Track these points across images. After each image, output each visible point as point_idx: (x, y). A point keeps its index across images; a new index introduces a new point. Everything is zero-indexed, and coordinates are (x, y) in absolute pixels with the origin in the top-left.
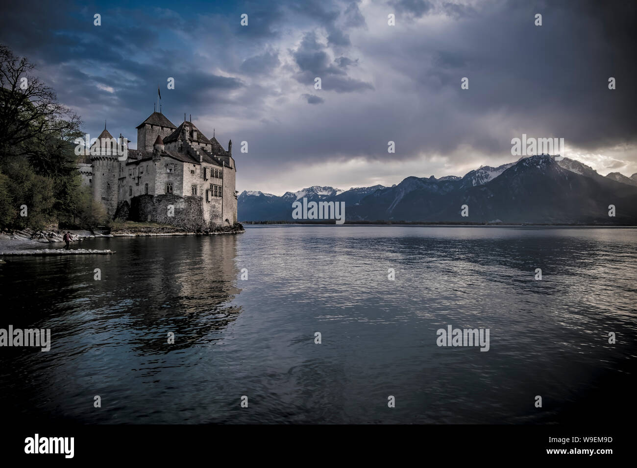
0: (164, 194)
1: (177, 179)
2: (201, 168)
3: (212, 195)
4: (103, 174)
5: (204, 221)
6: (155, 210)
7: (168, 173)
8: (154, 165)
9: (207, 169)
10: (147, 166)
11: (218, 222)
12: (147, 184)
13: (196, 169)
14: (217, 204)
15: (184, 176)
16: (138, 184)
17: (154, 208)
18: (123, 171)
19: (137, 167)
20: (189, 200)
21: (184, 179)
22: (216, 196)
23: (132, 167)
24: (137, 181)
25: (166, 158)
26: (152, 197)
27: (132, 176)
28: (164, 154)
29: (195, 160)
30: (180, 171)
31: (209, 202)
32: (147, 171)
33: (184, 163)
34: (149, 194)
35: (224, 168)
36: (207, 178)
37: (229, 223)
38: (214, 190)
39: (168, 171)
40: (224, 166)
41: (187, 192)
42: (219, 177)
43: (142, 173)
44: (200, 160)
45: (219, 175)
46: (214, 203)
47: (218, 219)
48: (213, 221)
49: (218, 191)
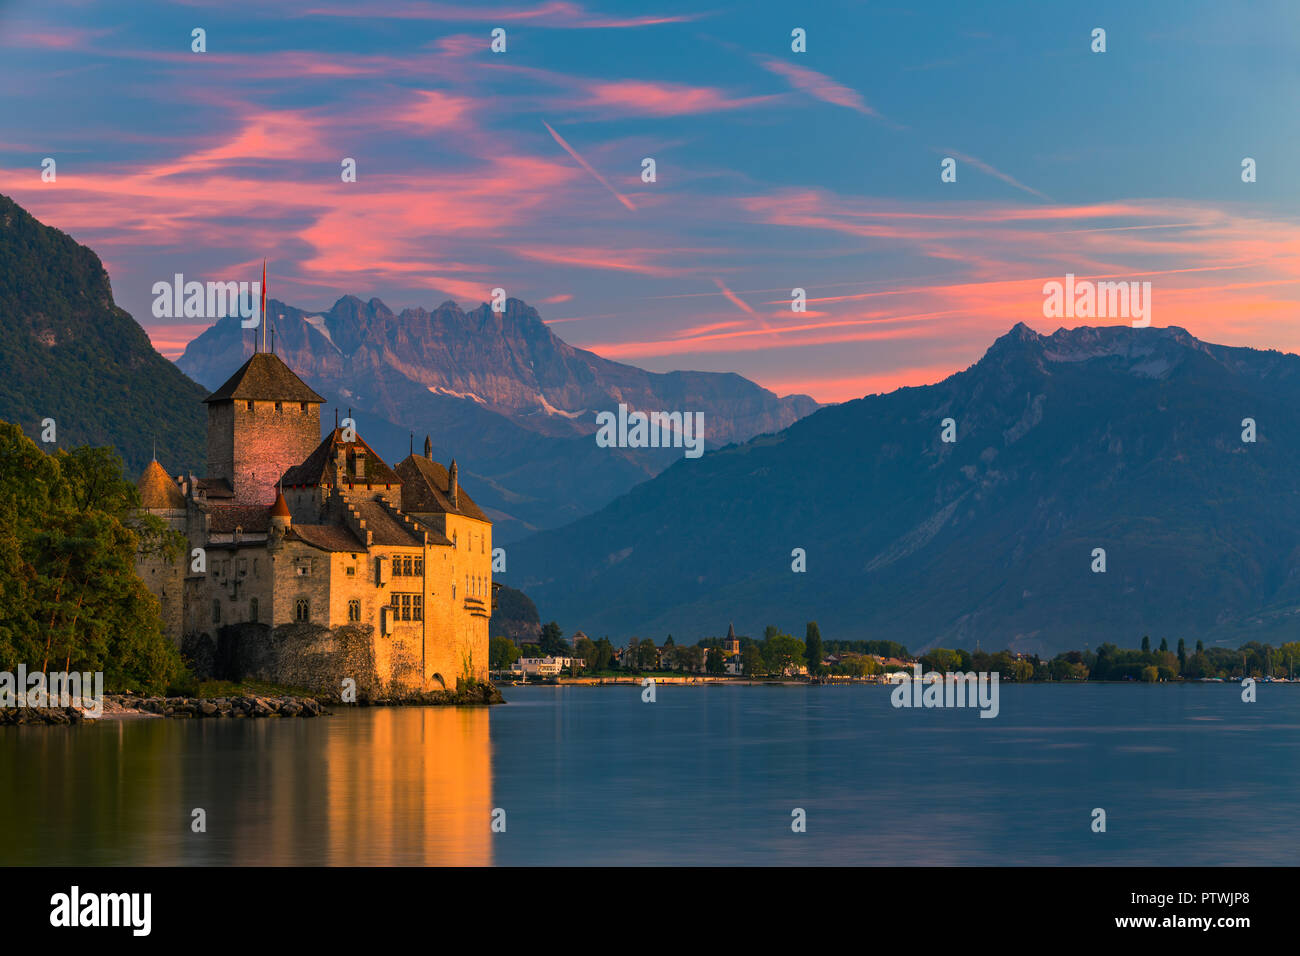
0: (292, 622)
1: (317, 589)
2: (369, 562)
3: (396, 618)
4: (153, 571)
5: (377, 680)
6: (273, 657)
7: (299, 578)
8: (270, 561)
9: (382, 562)
10: (256, 560)
11: (413, 682)
12: (255, 601)
13: (358, 563)
14: (408, 640)
15: (332, 582)
16: (233, 598)
17: (272, 654)
19: (233, 560)
20: (343, 634)
21: (333, 589)
22: (406, 618)
23: (219, 556)
24: (232, 592)
25: (295, 545)
26: (266, 628)
27: (221, 579)
28: (290, 535)
29: (356, 541)
30: (323, 572)
31: (389, 635)
32: (255, 570)
33: (333, 555)
34: (260, 621)
35: (428, 547)
36: (383, 581)
37: (444, 685)
38: (401, 606)
39: (299, 571)
40: (428, 543)
41: (338, 617)
42: (413, 571)
43: (244, 573)
44: (366, 540)
45: (413, 567)
46: (403, 637)
47: (413, 674)
48: (399, 680)
49: (412, 607)
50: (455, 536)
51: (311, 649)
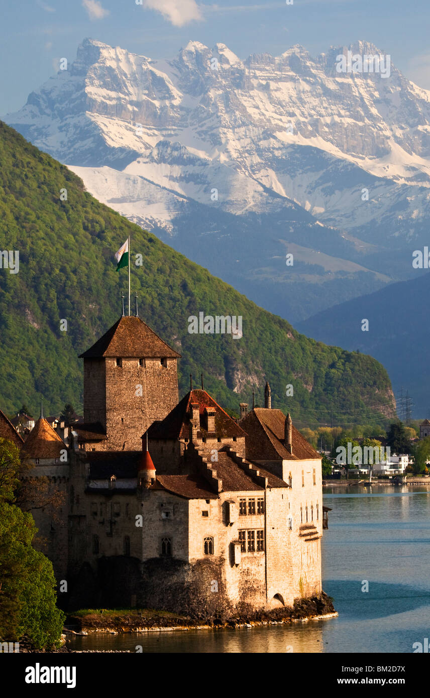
0: (158, 556)
1: (178, 529)
2: (220, 505)
3: (243, 550)
5: (228, 603)
6: (143, 586)
7: (164, 520)
8: (140, 506)
9: (231, 505)
10: (127, 505)
11: (257, 602)
12: (127, 539)
13: (211, 507)
14: (253, 568)
15: (190, 523)
16: (110, 535)
17: (142, 583)
18: (78, 502)
19: (109, 503)
20: (200, 566)
21: (191, 529)
22: (251, 549)
23: (97, 500)
24: (108, 529)
25: (159, 493)
26: (137, 561)
27: (99, 518)
28: (156, 486)
29: (209, 490)
30: (183, 515)
31: (237, 565)
32: (127, 512)
33: (190, 501)
34: (131, 555)
35: (268, 490)
36: (231, 521)
37: (283, 602)
38: (247, 540)
39: (163, 515)
40: (268, 487)
41: (195, 552)
42: (256, 511)
43: (118, 515)
44: (217, 488)
45: (257, 508)
46: (249, 566)
47: (258, 595)
48: (246, 601)
49: (256, 540)
50: (290, 478)
51: (175, 579)
